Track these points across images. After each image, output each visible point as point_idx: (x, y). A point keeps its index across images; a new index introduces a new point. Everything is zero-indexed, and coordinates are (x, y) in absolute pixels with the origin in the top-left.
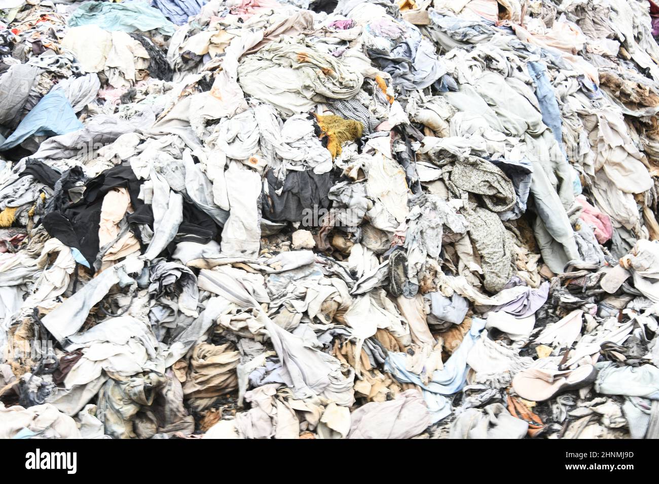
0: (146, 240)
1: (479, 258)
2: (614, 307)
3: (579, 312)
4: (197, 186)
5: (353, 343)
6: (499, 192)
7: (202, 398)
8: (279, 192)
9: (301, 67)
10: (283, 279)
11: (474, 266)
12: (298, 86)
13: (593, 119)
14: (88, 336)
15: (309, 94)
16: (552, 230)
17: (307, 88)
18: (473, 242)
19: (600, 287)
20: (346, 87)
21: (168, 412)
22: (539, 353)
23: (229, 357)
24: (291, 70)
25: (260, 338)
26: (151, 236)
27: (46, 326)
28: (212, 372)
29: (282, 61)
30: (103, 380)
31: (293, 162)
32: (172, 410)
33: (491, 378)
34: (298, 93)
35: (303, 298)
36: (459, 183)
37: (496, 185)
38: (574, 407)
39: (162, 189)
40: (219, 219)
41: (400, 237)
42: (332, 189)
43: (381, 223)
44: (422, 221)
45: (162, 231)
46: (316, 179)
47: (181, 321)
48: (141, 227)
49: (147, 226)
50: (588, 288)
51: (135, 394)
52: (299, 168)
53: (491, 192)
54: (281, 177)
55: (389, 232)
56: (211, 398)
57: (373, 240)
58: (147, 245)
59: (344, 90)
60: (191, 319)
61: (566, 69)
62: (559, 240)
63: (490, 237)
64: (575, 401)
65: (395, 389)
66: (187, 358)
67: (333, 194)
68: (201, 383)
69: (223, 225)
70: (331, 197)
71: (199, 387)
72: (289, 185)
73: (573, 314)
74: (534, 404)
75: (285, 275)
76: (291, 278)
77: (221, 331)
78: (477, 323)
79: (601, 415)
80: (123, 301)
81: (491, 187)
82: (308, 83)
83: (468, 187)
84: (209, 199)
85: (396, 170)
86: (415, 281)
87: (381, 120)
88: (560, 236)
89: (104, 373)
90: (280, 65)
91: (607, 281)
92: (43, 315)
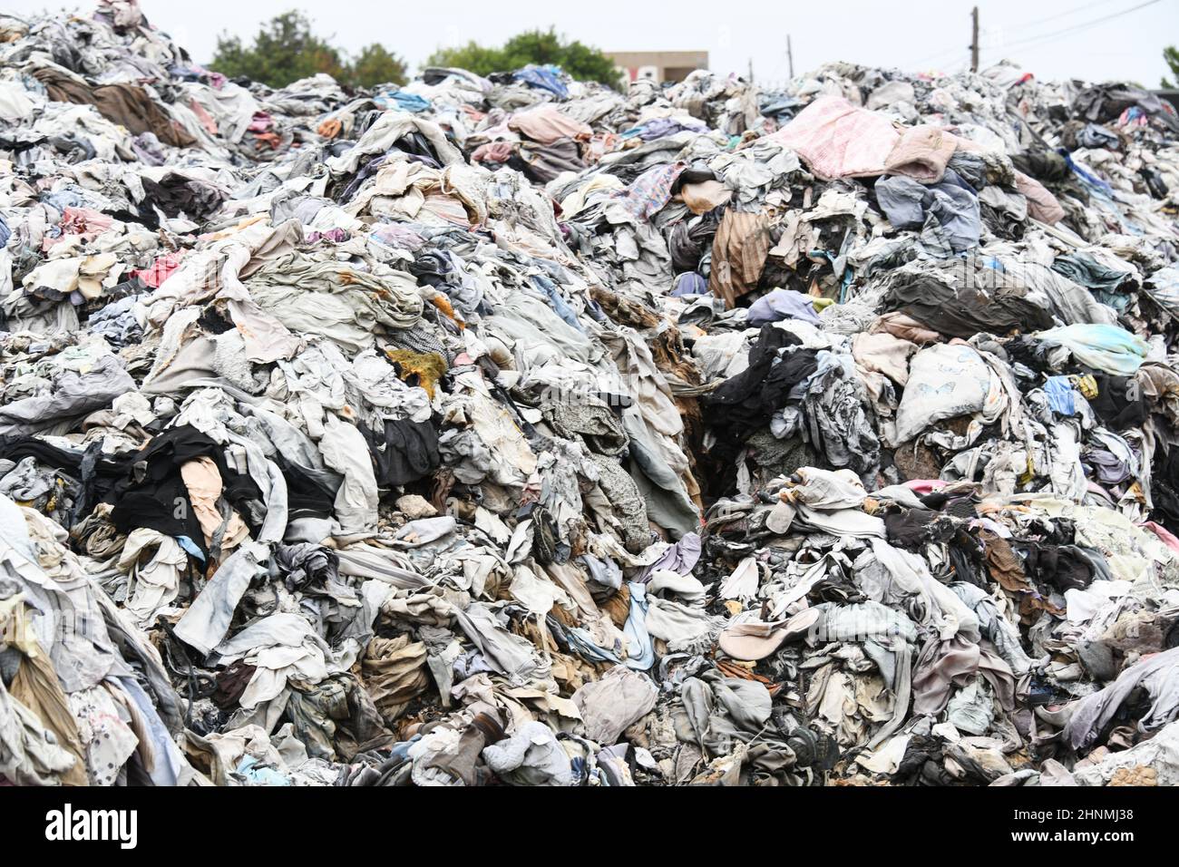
0: (258, 520)
1: (618, 510)
2: (785, 550)
3: (752, 560)
4: (296, 448)
5: (533, 620)
6: (611, 431)
7: (391, 706)
8: (383, 447)
9: (346, 290)
10: (427, 555)
11: (616, 521)
12: (350, 315)
13: (620, 344)
14: (241, 643)
15: (370, 325)
16: (656, 475)
17: (364, 316)
18: (606, 491)
19: (765, 528)
20: (409, 312)
21: (362, 726)
22: (730, 609)
23: (415, 650)
24: (329, 295)
25: (447, 622)
26: (264, 514)
27: (182, 637)
28: (405, 669)
29: (315, 284)
30: (288, 693)
31: (387, 409)
32: (369, 722)
33: (693, 642)
34: (353, 323)
35: (461, 573)
36: (567, 422)
37: (606, 422)
38: (801, 659)
39: (257, 453)
40: (330, 486)
41: (534, 491)
42: (443, 439)
43: (506, 478)
44: (557, 470)
45: (276, 506)
46: (420, 429)
47: (344, 614)
48: (249, 504)
49: (257, 501)
50: (753, 531)
51: (335, 704)
52: (394, 417)
53: (602, 432)
54: (380, 428)
55: (515, 487)
56: (401, 704)
57: (495, 500)
58: (261, 526)
59: (408, 317)
60: (353, 610)
61: (568, 283)
62: (667, 487)
63: (621, 485)
64: (799, 653)
65: (589, 671)
66: (363, 659)
67: (445, 445)
68: (387, 687)
69: (335, 494)
70: (442, 450)
71: (387, 692)
72: (391, 437)
73: (743, 565)
74: (753, 664)
75: (428, 548)
76: (434, 551)
77: (388, 621)
78: (637, 589)
79: (844, 660)
80: (264, 597)
81: (601, 425)
82: (365, 310)
83: (578, 427)
84: (316, 462)
85: (501, 413)
86: (566, 542)
87: (458, 351)
88: (666, 482)
89: (288, 684)
90: (311, 290)
91: (774, 520)
92: (174, 625)
